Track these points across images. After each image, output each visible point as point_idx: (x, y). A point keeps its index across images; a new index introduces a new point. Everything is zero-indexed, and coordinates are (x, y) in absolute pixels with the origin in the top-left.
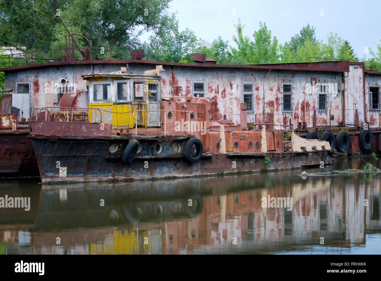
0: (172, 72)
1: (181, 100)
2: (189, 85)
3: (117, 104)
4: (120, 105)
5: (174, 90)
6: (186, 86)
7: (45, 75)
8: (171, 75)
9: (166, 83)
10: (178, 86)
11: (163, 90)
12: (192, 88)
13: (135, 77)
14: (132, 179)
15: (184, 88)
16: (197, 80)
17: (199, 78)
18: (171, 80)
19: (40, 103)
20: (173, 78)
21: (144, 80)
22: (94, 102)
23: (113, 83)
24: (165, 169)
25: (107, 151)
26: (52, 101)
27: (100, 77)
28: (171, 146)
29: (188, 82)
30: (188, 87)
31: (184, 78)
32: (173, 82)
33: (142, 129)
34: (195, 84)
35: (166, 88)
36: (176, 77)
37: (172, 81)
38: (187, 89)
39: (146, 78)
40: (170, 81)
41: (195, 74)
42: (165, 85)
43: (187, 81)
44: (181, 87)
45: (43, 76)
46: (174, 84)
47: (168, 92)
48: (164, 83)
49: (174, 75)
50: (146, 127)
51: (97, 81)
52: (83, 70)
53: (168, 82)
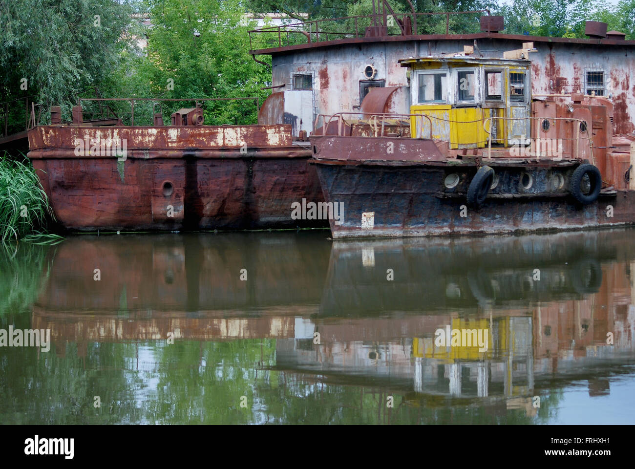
0: (549, 53)
1: (564, 100)
2: (579, 76)
3: (457, 107)
4: (463, 109)
5: (553, 84)
6: (573, 76)
7: (338, 59)
8: (548, 59)
9: (540, 72)
10: (561, 76)
11: (536, 84)
12: (583, 80)
13: (487, 63)
14: (482, 232)
15: (570, 81)
16: (591, 66)
17: (595, 64)
18: (549, 67)
19: (330, 105)
20: (552, 63)
21: (503, 67)
22: (419, 104)
23: (451, 72)
24: (538, 216)
25: (441, 186)
26: (350, 103)
27: (430, 62)
28: (548, 178)
29: (576, 70)
30: (576, 79)
31: (569, 63)
32: (552, 70)
33: (500, 149)
34: (589, 73)
35: (539, 80)
36: (556, 62)
37: (551, 68)
38: (575, 82)
39: (505, 63)
40: (546, 69)
41: (588, 57)
42: (538, 75)
43: (575, 68)
44: (566, 79)
45: (335, 62)
46: (554, 73)
47: (544, 86)
48: (536, 72)
49: (554, 59)
50: (506, 145)
51: (424, 69)
52: (402, 50)
53: (543, 71)
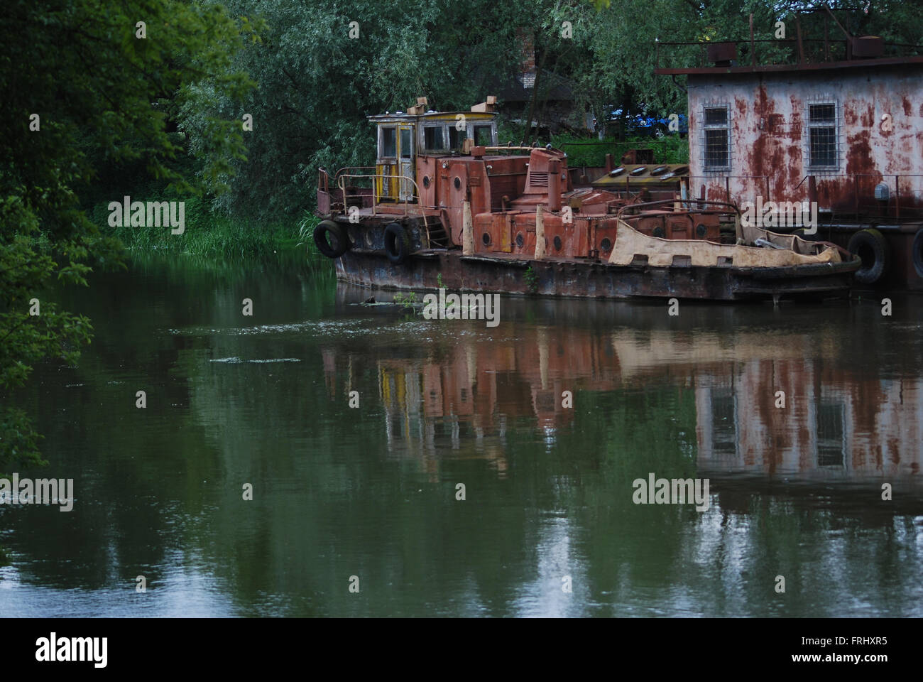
0: (759, 85)
1: (780, 142)
2: (798, 110)
5: (765, 123)
6: (791, 112)
8: (758, 93)
9: (746, 109)
10: (775, 112)
11: (741, 124)
12: (805, 116)
15: (787, 118)
16: (817, 98)
17: (824, 96)
18: (759, 101)
20: (763, 97)
21: (396, 124)
29: (794, 104)
30: (796, 115)
31: (786, 96)
32: (764, 107)
34: (811, 107)
35: (746, 119)
36: (768, 96)
37: (761, 103)
38: (795, 119)
40: (756, 104)
41: (812, 86)
42: (743, 113)
43: (792, 102)
44: (781, 116)
46: (766, 110)
47: (752, 126)
48: (741, 109)
49: (765, 91)
53: (752, 107)
